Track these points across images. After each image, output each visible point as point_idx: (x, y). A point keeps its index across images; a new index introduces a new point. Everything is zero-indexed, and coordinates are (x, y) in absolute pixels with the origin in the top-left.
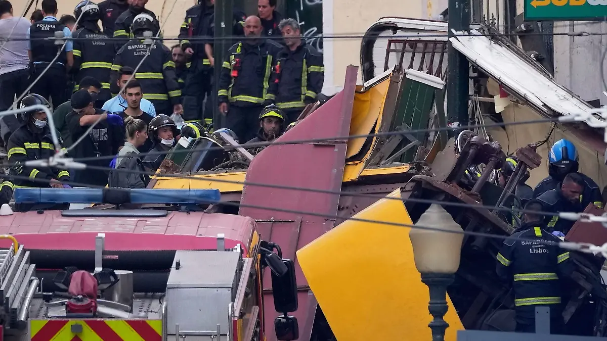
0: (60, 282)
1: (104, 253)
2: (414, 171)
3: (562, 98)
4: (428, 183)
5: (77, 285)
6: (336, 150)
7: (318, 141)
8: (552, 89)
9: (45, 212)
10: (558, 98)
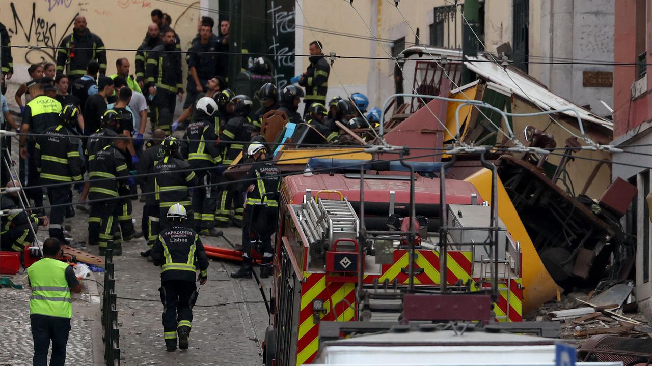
0: (391, 224)
1: (396, 204)
2: (500, 152)
3: (562, 104)
4: (511, 161)
5: (407, 226)
6: (437, 136)
7: (424, 130)
8: (552, 97)
9: (335, 175)
10: (559, 104)
